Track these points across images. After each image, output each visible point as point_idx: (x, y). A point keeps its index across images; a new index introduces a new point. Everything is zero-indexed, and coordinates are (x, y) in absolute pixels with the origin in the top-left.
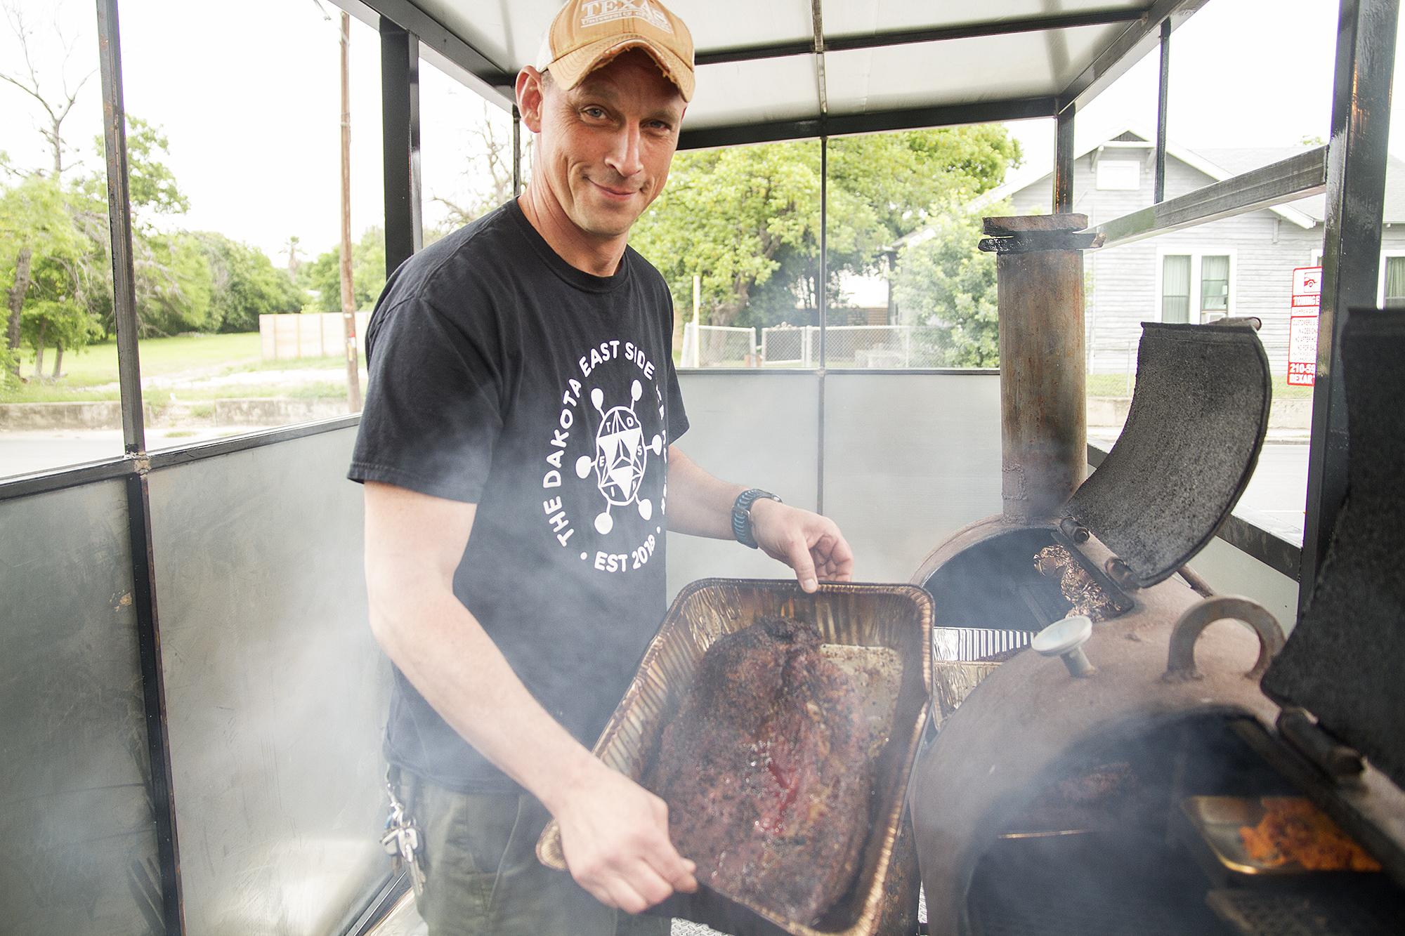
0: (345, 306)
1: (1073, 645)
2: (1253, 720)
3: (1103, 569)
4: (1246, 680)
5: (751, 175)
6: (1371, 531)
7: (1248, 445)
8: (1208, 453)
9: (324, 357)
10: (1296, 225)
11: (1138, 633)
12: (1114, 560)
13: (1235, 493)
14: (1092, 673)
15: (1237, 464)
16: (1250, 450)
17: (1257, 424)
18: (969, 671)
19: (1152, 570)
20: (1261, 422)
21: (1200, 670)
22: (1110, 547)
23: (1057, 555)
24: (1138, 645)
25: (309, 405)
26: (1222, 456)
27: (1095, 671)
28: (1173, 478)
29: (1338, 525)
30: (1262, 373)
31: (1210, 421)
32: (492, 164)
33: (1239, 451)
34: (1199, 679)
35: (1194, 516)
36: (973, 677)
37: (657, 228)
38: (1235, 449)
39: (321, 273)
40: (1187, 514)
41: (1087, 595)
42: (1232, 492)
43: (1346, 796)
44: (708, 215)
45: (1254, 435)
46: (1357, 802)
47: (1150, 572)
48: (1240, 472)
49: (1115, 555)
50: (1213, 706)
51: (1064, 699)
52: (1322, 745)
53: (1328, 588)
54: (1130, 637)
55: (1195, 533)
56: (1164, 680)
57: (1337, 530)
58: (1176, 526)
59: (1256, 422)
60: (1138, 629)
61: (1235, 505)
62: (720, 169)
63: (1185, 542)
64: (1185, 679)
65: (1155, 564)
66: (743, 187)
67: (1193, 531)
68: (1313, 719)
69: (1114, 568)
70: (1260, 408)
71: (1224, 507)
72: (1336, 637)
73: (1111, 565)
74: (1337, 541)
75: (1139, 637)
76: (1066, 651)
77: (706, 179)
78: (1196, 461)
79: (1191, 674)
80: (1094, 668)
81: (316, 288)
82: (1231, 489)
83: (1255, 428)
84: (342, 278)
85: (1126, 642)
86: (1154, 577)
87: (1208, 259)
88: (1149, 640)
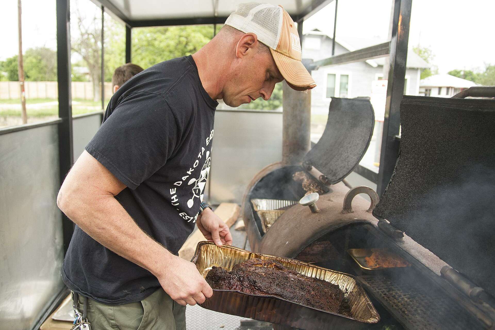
0: (20, 79)
1: (312, 202)
2: (370, 224)
3: (318, 179)
4: (367, 212)
5: (180, 36)
6: (407, 165)
7: (367, 138)
8: (353, 141)
9: (10, 99)
10: (370, 65)
11: (332, 199)
12: (322, 176)
13: (363, 154)
14: (318, 211)
15: (363, 144)
16: (368, 140)
17: (370, 132)
18: (272, 213)
19: (336, 179)
20: (371, 131)
21: (353, 210)
22: (321, 171)
23: (301, 175)
24: (333, 202)
25: (5, 118)
26: (358, 142)
27: (319, 211)
28: (342, 149)
29: (397, 163)
30: (372, 115)
31: (354, 130)
32: (79, 26)
33: (364, 140)
34: (353, 212)
35: (349, 161)
36: (274, 215)
37: (144, 54)
38: (362, 139)
39: (8, 66)
40: (346, 160)
41: (311, 188)
42: (362, 153)
43: (399, 244)
44: (163, 51)
45: (369, 135)
46: (402, 246)
47: (335, 179)
48: (364, 147)
49: (322, 174)
50: (357, 220)
51: (310, 220)
52: (392, 230)
53: (393, 183)
54: (329, 200)
55: (350, 167)
56: (342, 213)
57: (396, 165)
58: (342, 164)
59: (370, 131)
60: (331, 198)
61: (362, 157)
62: (168, 34)
63: (346, 169)
64: (349, 213)
65: (337, 177)
66: (177, 41)
67: (349, 166)
68: (389, 222)
69: (322, 178)
70: (371, 126)
71: (359, 158)
72: (396, 197)
73: (321, 177)
74: (396, 168)
75: (332, 200)
76: (311, 204)
77: (163, 37)
78: (349, 143)
79: (350, 211)
80: (319, 210)
81: (6, 71)
82: (361, 152)
83: (369, 133)
84: (19, 68)
85: (328, 202)
86: (336, 181)
87: (342, 76)
88: (336, 201)
